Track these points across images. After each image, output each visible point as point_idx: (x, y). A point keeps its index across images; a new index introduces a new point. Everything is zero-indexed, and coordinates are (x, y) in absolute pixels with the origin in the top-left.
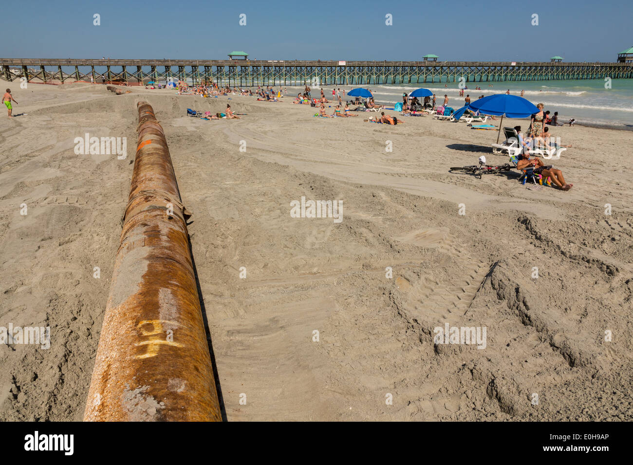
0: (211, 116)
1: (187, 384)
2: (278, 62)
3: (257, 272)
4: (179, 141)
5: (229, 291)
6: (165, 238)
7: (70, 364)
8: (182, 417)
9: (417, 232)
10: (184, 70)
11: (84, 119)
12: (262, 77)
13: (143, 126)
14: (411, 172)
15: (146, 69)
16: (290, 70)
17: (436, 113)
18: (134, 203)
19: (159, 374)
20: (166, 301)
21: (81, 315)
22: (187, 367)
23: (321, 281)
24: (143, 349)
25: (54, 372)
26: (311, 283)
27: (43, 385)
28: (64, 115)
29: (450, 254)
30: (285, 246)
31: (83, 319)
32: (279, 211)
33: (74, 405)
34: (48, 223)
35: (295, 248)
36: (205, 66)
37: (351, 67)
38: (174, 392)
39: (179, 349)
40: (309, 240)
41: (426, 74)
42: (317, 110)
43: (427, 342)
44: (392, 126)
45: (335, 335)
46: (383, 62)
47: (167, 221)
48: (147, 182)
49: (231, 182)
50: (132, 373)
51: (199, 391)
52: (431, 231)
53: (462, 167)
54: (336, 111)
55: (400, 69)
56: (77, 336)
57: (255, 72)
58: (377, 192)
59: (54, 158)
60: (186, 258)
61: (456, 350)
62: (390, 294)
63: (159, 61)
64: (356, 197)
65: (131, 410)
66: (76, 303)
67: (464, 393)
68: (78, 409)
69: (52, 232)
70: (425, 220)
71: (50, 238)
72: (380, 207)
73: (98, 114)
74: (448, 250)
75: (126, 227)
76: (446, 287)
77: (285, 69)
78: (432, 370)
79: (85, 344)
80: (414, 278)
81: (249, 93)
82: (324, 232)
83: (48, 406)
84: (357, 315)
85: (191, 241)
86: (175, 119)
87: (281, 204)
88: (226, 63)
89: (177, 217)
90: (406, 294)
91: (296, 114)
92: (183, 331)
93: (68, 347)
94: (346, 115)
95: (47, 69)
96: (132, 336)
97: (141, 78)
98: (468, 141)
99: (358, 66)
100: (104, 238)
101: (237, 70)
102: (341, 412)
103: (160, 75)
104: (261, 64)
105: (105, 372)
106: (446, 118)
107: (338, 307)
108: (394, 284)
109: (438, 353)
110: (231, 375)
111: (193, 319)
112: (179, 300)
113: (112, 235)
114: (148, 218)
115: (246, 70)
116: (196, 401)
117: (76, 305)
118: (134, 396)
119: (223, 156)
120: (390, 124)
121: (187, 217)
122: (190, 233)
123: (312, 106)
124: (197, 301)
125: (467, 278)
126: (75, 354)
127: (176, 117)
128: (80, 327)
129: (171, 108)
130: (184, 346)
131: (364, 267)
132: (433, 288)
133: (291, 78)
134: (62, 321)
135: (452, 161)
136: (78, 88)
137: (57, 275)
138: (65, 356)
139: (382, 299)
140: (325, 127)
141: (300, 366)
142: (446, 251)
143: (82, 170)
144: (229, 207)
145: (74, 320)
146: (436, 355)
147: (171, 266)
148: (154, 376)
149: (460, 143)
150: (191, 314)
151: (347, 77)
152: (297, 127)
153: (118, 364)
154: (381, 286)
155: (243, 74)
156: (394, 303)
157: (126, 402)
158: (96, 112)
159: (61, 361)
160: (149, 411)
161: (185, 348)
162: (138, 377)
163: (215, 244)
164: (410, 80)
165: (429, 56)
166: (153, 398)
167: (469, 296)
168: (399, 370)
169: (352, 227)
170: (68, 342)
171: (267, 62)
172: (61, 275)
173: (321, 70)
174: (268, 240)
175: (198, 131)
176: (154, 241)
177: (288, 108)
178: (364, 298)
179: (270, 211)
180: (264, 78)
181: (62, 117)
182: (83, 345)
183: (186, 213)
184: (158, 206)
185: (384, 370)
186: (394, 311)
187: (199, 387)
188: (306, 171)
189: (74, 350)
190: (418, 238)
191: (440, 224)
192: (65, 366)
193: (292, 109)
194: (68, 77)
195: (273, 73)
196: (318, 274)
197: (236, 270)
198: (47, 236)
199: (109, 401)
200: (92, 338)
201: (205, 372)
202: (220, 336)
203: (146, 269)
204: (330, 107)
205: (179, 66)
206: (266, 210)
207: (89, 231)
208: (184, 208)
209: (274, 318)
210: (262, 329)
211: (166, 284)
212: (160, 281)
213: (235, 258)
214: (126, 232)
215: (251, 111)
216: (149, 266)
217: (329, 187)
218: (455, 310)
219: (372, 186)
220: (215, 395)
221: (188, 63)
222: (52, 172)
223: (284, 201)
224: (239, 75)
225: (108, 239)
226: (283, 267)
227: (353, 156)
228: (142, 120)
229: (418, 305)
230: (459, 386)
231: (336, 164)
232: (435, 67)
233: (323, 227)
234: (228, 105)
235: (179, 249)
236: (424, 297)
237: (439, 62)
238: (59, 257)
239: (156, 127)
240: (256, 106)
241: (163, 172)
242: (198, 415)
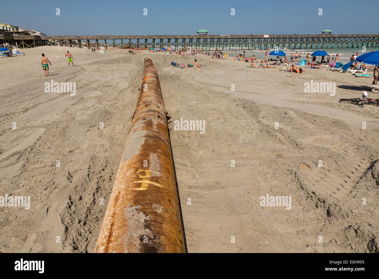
0: (185, 66)
1: (163, 208)
2: (226, 36)
3: (208, 154)
4: (166, 79)
5: (191, 163)
6: (155, 127)
7: (99, 194)
8: (160, 227)
9: (316, 137)
10: (171, 41)
11: (116, 67)
12: (216, 45)
13: (147, 69)
14: (311, 101)
15: (150, 41)
16: (233, 41)
17: (329, 67)
18: (139, 108)
19: (148, 200)
20: (154, 160)
21: (107, 168)
22: (164, 199)
23: (249, 162)
24: (139, 185)
25: (90, 197)
26: (242, 163)
27: (84, 203)
28: (106, 65)
29: (340, 153)
30: (226, 140)
31: (108, 171)
32: (223, 119)
33: (100, 217)
34: (94, 118)
35: (232, 142)
36: (183, 39)
37: (272, 38)
38: (156, 212)
39: (160, 188)
40: (242, 137)
41: (323, 43)
42: (249, 64)
43: (322, 208)
44: (299, 74)
45: (257, 196)
46: (294, 35)
47: (157, 118)
48: (147, 97)
49: (195, 102)
50: (132, 197)
51: (170, 214)
52: (325, 137)
53: (349, 99)
54: (260, 64)
55: (305, 40)
56: (104, 179)
57: (212, 42)
58: (287, 111)
59: (99, 86)
60: (166, 139)
61: (344, 215)
62: (296, 174)
63: (157, 36)
64: (274, 113)
65: (130, 218)
66: (105, 161)
67: (350, 245)
68: (102, 219)
69: (95, 123)
70: (322, 130)
71: (94, 126)
72: (289, 120)
73: (123, 64)
74: (338, 150)
75: (134, 120)
76: (337, 174)
77: (230, 40)
78: (325, 227)
79: (108, 184)
80: (313, 166)
81: (208, 54)
82: (251, 133)
83: (86, 214)
84: (272, 185)
85: (170, 132)
86: (164, 68)
87: (224, 116)
88: (195, 37)
89: (163, 116)
90: (307, 175)
91: (236, 66)
92: (163, 178)
93: (99, 184)
94: (267, 67)
95: (99, 41)
96: (133, 177)
97: (147, 46)
98: (353, 84)
99: (276, 38)
100: (122, 127)
101: (201, 41)
102: (260, 243)
103: (157, 44)
104: (216, 37)
105: (117, 196)
106: (336, 70)
107: (259, 179)
108: (299, 168)
109: (330, 216)
110: (189, 212)
111: (169, 173)
112: (162, 161)
113: (126, 126)
114: (146, 115)
115: (206, 41)
116: (168, 220)
117: (105, 162)
118: (132, 210)
119: (191, 88)
120: (297, 73)
121: (168, 118)
122: (170, 127)
123: (246, 62)
124: (171, 164)
125: (353, 169)
126: (102, 189)
127: (165, 67)
128: (106, 174)
129: (163, 61)
130: (163, 187)
131: (278, 156)
132: (327, 173)
133: (233, 46)
134: (97, 170)
135: (341, 96)
136: (114, 51)
137: (96, 145)
138: (97, 189)
139: (290, 177)
140: (253, 74)
141: (233, 211)
142: (337, 151)
143: (113, 93)
144: (193, 115)
145: (103, 171)
146: (328, 217)
147: (158, 142)
148: (144, 201)
149: (346, 85)
150: (168, 170)
151: (269, 45)
152: (236, 73)
153: (124, 192)
154: (289, 169)
155: (205, 43)
156: (298, 180)
157: (127, 213)
158: (122, 63)
159: (95, 192)
160: (140, 220)
161: (164, 188)
162: (135, 200)
163: (183, 135)
164: (311, 47)
165: (326, 31)
166: (143, 213)
167: (354, 181)
168: (300, 224)
169: (270, 131)
170: (99, 182)
171: (219, 36)
172: (98, 145)
173: (253, 41)
174: (216, 135)
175: (177, 74)
176: (149, 128)
177: (231, 63)
178: (277, 176)
179: (218, 119)
180: (217, 46)
181: (105, 66)
182: (106, 184)
183: (168, 116)
184: (152, 109)
185: (290, 222)
186: (298, 185)
187: (171, 212)
188: (241, 97)
189: (102, 186)
190: (316, 141)
191: (332, 133)
192: (97, 194)
193: (233, 63)
194: (109, 46)
195: (223, 42)
196: (247, 158)
197: (195, 151)
198: (92, 125)
199: (117, 212)
200: (112, 182)
201: (174, 204)
202: (184, 188)
203: (144, 142)
204: (257, 62)
205: (168, 39)
206: (215, 118)
207: (114, 122)
208: (167, 113)
209: (218, 181)
210: (209, 187)
211: (154, 151)
212: (151, 149)
213: (195, 145)
214: (134, 123)
215: (208, 64)
216: (145, 140)
217: (256, 107)
218: (343, 189)
219: (284, 108)
220: (180, 219)
221: (173, 37)
222: (98, 93)
223: (227, 114)
224: (202, 44)
225: (124, 127)
226: (224, 152)
227: (271, 90)
228: (146, 67)
229: (315, 183)
230: (345, 240)
231: (260, 94)
232: (329, 38)
233: (251, 131)
234: (195, 60)
235: (163, 134)
236: (320, 179)
237: (333, 35)
238: (98, 135)
239: (153, 70)
240: (211, 61)
241: (156, 93)
242: (169, 228)
